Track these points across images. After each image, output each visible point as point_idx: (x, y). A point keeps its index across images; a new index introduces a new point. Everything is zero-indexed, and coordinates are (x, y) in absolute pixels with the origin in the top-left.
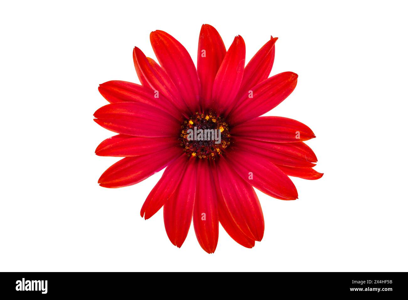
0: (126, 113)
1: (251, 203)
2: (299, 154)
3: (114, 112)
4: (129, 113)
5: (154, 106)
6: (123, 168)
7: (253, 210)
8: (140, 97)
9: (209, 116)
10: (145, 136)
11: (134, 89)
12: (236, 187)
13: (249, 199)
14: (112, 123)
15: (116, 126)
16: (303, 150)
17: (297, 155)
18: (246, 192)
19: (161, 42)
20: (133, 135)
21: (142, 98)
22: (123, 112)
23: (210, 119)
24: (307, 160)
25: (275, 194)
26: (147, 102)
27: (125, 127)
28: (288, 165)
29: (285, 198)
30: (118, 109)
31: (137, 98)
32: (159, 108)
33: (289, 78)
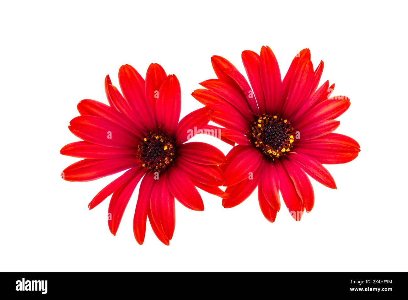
0: (90, 124)
1: (169, 209)
2: (211, 175)
3: (82, 122)
4: (93, 125)
5: (116, 123)
6: (81, 167)
7: (169, 214)
8: (104, 114)
9: (158, 136)
10: (102, 145)
11: (101, 107)
12: (163, 194)
13: (169, 206)
14: (79, 131)
15: (81, 133)
16: (216, 171)
17: (210, 175)
18: (168, 199)
19: (126, 74)
20: (93, 143)
21: (106, 115)
22: (88, 124)
23: (159, 139)
24: (217, 180)
25: (187, 204)
26: (110, 119)
27: (88, 136)
28: (201, 182)
29: (194, 208)
30: (86, 121)
31: (103, 115)
32: (120, 125)
33: (207, 112)
